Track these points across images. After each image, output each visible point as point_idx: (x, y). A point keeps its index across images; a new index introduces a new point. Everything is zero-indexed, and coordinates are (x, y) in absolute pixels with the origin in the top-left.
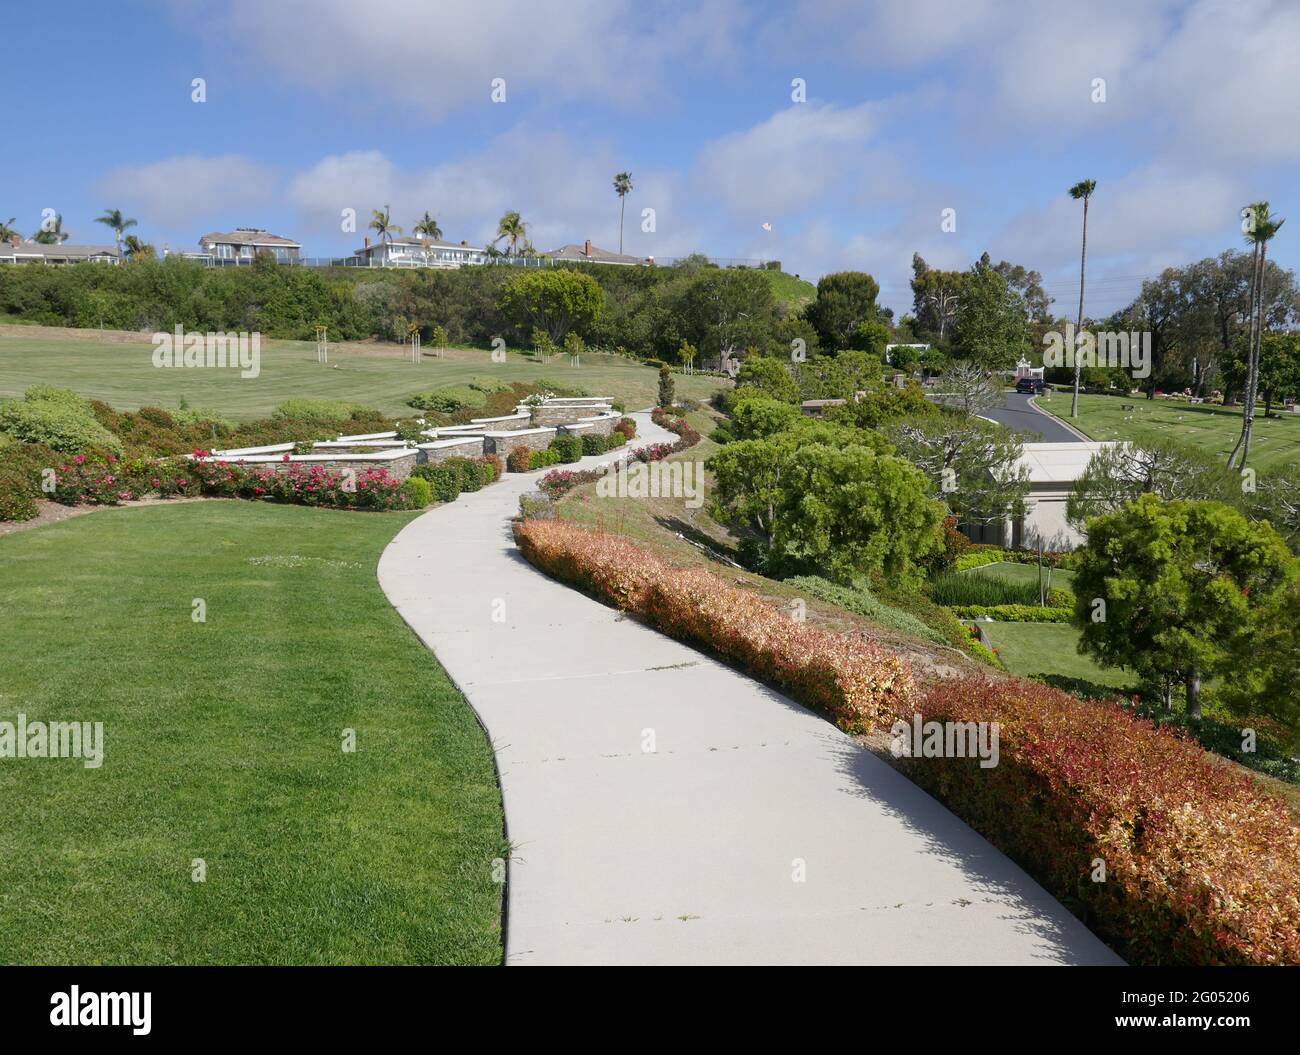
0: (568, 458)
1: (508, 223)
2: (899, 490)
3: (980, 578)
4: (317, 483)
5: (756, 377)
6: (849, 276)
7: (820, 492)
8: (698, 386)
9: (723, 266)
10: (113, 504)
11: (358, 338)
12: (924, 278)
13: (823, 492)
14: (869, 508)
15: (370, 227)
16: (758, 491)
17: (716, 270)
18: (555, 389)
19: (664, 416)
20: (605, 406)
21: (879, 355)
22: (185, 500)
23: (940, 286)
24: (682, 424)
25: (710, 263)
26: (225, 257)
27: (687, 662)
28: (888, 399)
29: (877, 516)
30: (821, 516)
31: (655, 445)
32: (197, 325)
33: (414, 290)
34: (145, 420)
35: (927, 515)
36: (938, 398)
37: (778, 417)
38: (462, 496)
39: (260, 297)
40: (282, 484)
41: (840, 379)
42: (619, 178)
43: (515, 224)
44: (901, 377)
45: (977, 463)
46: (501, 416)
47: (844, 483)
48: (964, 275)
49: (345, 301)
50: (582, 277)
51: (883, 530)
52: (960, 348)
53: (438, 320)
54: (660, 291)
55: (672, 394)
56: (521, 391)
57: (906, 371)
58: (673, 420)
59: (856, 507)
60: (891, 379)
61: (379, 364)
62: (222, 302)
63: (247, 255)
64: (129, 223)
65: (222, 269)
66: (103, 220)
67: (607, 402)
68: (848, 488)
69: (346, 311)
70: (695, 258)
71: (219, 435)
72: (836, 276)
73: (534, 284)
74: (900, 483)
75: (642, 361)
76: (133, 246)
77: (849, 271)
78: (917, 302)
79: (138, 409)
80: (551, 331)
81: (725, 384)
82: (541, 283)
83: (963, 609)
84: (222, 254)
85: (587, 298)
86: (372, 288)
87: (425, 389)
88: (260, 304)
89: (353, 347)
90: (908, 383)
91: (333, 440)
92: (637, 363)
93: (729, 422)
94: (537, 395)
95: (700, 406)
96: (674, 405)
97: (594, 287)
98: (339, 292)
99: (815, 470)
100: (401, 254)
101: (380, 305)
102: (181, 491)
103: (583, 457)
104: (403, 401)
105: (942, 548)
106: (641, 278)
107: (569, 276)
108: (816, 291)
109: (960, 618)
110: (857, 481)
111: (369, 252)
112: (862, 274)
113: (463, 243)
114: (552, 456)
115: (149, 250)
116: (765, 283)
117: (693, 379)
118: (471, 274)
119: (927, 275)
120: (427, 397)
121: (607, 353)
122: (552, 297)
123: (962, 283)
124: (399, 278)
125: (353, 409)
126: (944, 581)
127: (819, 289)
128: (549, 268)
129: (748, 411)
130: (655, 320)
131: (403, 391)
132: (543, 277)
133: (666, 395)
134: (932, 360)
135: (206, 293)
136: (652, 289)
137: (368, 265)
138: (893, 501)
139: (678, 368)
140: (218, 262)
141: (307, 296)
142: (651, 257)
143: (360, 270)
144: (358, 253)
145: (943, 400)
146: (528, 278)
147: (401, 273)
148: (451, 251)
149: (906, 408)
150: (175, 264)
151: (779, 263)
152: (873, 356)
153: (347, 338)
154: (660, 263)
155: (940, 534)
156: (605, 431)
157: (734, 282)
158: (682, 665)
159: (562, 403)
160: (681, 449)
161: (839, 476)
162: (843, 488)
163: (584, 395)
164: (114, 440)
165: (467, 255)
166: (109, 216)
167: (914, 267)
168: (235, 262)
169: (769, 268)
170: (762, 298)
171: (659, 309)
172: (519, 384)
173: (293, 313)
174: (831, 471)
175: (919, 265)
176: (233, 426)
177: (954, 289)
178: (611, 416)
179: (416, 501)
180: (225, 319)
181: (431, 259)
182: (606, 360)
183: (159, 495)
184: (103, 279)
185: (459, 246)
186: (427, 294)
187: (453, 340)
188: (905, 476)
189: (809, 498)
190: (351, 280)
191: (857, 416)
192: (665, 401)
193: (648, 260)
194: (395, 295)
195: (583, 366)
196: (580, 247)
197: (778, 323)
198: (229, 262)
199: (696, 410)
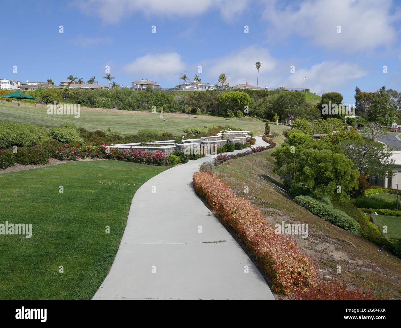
0: (229, 150)
1: (221, 77)
2: (341, 167)
3: (374, 198)
4: (140, 156)
5: (298, 126)
6: (332, 94)
7: (311, 166)
8: (279, 128)
9: (290, 90)
10: (74, 160)
11: (175, 112)
12: (359, 95)
13: (312, 166)
14: (329, 173)
15: (181, 79)
16: (290, 164)
17: (287, 92)
18: (232, 128)
19: (266, 138)
20: (247, 134)
21: (342, 120)
22: (98, 160)
23: (365, 97)
24: (271, 140)
25: (286, 89)
26: (139, 88)
27: (222, 240)
28: (344, 135)
29: (332, 176)
30: (311, 174)
31: (259, 147)
32: (129, 107)
33: (192, 97)
34: (96, 134)
35: (352, 176)
36: (363, 134)
37: (304, 139)
38: (190, 161)
39: (147, 99)
40: (129, 155)
41: (327, 127)
42: (257, 63)
43: (224, 78)
44: (350, 127)
45: (375, 157)
46: (211, 136)
47: (320, 163)
48: (374, 94)
49: (172, 101)
50: (244, 93)
51: (334, 181)
52: (372, 118)
53: (199, 107)
54: (269, 98)
55: (269, 131)
56: (220, 128)
57: (351, 125)
58: (269, 139)
59: (324, 172)
60: (346, 128)
61: (178, 120)
62: (136, 101)
63: (145, 87)
64: (112, 78)
65: (137, 92)
66: (105, 78)
67: (248, 132)
68: (321, 165)
69: (171, 104)
70: (280, 88)
71: (119, 139)
72: (328, 93)
73: (229, 96)
74: (342, 164)
75: (262, 120)
76: (114, 84)
77: (333, 92)
78: (356, 103)
79: (95, 131)
80: (233, 110)
81: (288, 128)
82: (231, 95)
83: (366, 209)
84: (138, 87)
85: (245, 100)
86: (180, 97)
87: (190, 128)
88: (147, 101)
89: (173, 114)
90: (352, 129)
91: (153, 142)
92: (260, 121)
93: (288, 140)
94: (225, 130)
95: (279, 135)
96: (270, 134)
97: (248, 96)
98: (170, 98)
99: (309, 158)
100: (189, 87)
101: (182, 102)
102: (98, 157)
103: (235, 150)
104: (182, 131)
105: (357, 188)
106: (263, 94)
107: (240, 93)
108: (321, 99)
109: (365, 213)
110: (325, 162)
111: (180, 86)
112: (337, 93)
113: (208, 83)
114: (224, 149)
115: (117, 86)
116: (304, 96)
117: (278, 126)
118: (209, 93)
119: (361, 93)
120: (189, 130)
121: (251, 118)
122: (234, 100)
123: (373, 96)
124: (187, 94)
125: (164, 133)
126: (360, 199)
127: (322, 98)
128: (234, 91)
129: (294, 137)
130: (267, 107)
131: (182, 128)
132: (231, 94)
133: (267, 131)
134: (361, 122)
135: (132, 98)
136: (266, 97)
137: (179, 90)
138: (338, 170)
139: (273, 123)
140: (136, 89)
141: (161, 99)
142: (267, 88)
143: (177, 92)
144: (177, 87)
145: (364, 135)
146: (227, 94)
147: (189, 92)
148: (204, 86)
149: (351, 137)
150: (124, 90)
151: (309, 90)
152: (339, 120)
153: (171, 112)
154: (269, 90)
155: (357, 183)
156: (244, 142)
157: (293, 95)
158: (219, 242)
159: (233, 133)
160: (269, 149)
161: (318, 160)
162: (319, 165)
163: (241, 130)
164: (81, 140)
165: (209, 87)
166: (107, 76)
167: (356, 91)
168: (141, 89)
169: (306, 91)
170: (302, 101)
171: (268, 103)
172: (220, 126)
173: (156, 104)
174: (315, 158)
175: (357, 91)
176: (123, 137)
177: (370, 98)
178: (246, 137)
179: (173, 163)
180: (137, 106)
181: (198, 88)
182: (250, 120)
183: (91, 158)
184: (104, 94)
185: (207, 84)
186: (196, 99)
187: (203, 113)
188: (344, 161)
189: (306, 167)
190: (174, 95)
191: (331, 139)
192: (267, 133)
193: (266, 89)
194: (186, 99)
195: (242, 121)
196: (244, 84)
197: (307, 108)
198: (139, 89)
199: (278, 136)
